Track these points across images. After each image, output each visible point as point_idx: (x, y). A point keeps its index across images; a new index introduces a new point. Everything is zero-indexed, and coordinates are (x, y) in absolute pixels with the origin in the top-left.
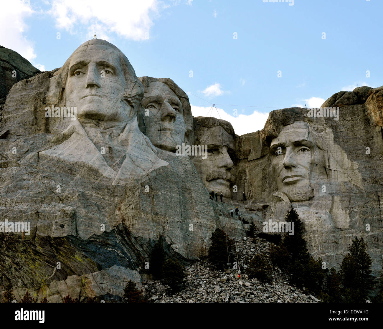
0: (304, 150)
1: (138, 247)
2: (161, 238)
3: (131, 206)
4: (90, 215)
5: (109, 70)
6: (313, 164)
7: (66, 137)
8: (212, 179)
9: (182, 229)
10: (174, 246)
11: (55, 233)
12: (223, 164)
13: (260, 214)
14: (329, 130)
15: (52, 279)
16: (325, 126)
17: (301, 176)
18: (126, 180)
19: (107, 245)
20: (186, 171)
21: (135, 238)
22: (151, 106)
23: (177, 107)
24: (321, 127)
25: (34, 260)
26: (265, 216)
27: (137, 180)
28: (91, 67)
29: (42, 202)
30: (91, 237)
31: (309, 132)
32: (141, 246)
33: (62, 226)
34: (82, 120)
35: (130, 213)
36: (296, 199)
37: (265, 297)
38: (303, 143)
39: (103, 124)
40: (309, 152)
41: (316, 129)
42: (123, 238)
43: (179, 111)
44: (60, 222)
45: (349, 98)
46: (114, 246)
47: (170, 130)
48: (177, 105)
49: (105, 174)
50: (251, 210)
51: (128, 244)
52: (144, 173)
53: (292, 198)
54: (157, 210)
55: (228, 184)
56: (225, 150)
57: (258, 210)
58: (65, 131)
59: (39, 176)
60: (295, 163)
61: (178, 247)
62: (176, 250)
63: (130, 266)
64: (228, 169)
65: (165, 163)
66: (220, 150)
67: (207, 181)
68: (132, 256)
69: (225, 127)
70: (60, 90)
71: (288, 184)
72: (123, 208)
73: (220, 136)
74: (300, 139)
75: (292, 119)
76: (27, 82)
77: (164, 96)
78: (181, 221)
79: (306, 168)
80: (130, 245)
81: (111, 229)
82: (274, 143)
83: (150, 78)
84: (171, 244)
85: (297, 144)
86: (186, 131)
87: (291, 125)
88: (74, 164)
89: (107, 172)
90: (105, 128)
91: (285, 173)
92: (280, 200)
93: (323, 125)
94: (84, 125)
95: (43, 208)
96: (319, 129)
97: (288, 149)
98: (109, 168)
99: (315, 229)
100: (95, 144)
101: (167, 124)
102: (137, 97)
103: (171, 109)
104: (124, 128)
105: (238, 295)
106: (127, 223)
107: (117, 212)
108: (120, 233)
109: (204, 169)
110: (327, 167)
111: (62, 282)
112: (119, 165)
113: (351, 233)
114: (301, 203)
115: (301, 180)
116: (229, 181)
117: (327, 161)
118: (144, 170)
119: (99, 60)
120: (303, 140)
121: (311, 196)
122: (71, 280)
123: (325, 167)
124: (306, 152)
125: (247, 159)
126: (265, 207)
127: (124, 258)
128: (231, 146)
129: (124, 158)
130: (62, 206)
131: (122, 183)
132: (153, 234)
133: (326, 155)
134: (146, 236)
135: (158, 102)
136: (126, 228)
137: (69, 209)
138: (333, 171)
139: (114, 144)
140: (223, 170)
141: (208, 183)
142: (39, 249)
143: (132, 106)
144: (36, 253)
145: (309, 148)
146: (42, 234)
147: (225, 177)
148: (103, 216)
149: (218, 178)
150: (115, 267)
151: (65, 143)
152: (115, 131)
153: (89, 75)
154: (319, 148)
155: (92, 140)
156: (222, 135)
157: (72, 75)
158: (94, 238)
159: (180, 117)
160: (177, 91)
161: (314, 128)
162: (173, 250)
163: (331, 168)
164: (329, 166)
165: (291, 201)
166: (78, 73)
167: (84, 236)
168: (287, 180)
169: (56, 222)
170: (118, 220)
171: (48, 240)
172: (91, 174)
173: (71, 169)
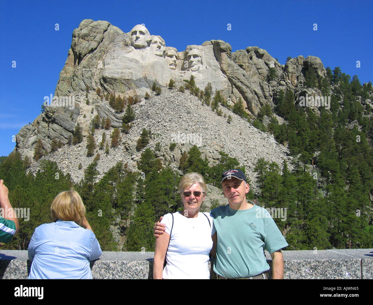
1: (149, 82)
2: (156, 80)
3: (148, 71)
4: (136, 73)
5: (142, 33)
6: (198, 61)
7: (130, 51)
8: (171, 65)
9: (161, 78)
11: (127, 78)
12: (174, 60)
13: (183, 74)
14: (203, 52)
15: (126, 90)
17: (195, 64)
18: (146, 64)
19: (141, 81)
20: (163, 62)
21: (149, 80)
22: (154, 43)
24: (201, 51)
25: (121, 85)
27: (149, 64)
28: (138, 33)
29: (124, 69)
31: (198, 52)
33: (129, 76)
35: (147, 73)
37: (183, 97)
40: (197, 58)
42: (145, 79)
43: (162, 45)
46: (143, 82)
47: (159, 50)
48: (161, 43)
49: (141, 62)
50: (181, 73)
52: (151, 62)
54: (155, 72)
55: (175, 66)
56: (174, 56)
58: (130, 50)
59: (123, 62)
60: (193, 60)
61: (160, 83)
63: (147, 87)
67: (170, 65)
68: (148, 85)
69: (175, 50)
70: (129, 38)
73: (173, 52)
74: (195, 54)
75: (193, 48)
77: (158, 41)
79: (196, 62)
80: (147, 82)
81: (142, 77)
82: (188, 55)
84: (158, 82)
86: (164, 50)
87: (193, 50)
88: (132, 59)
89: (141, 61)
90: (141, 49)
91: (191, 63)
92: (189, 71)
94: (135, 48)
95: (124, 71)
97: (192, 57)
99: (198, 79)
100: (138, 53)
102: (150, 41)
103: (160, 45)
104: (146, 49)
105: (176, 96)
106: (146, 76)
107: (144, 73)
109: (168, 61)
111: (129, 91)
112: (145, 60)
113: (207, 80)
114: (195, 72)
117: (202, 60)
119: (140, 30)
121: (198, 70)
122: (131, 90)
123: (202, 62)
126: (185, 72)
128: (176, 55)
129: (146, 58)
130: (128, 70)
131: (145, 65)
132: (153, 79)
133: (202, 58)
134: (151, 79)
135: (156, 42)
136: (146, 77)
137: (131, 71)
139: (144, 54)
140: (174, 62)
142: (122, 82)
143: (149, 44)
145: (197, 56)
146: (123, 78)
147: (174, 64)
148: (140, 73)
150: (143, 88)
151: (130, 53)
152: (144, 50)
153: (137, 35)
154: (200, 57)
158: (137, 79)
159: (162, 47)
160: (161, 39)
165: (192, 71)
166: (134, 34)
167: (134, 79)
168: (191, 65)
169: (127, 75)
170: (144, 75)
171: (125, 80)
172: (137, 62)
173: (131, 60)
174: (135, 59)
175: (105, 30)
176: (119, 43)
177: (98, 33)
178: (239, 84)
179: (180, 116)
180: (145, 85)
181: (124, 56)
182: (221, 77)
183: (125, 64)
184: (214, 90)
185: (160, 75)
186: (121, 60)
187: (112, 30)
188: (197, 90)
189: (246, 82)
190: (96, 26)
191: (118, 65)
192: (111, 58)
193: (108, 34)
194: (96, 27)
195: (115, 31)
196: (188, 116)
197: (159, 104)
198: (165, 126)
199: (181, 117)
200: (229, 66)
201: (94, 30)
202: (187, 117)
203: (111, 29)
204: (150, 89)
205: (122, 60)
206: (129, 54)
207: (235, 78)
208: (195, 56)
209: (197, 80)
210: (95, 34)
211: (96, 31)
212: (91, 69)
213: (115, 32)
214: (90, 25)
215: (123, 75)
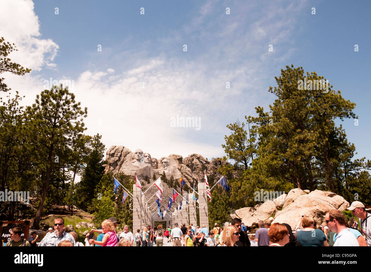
4: (138, 173)
5: (140, 153)
6: (167, 165)
8: (154, 166)
9: (150, 174)
19: (140, 177)
24: (168, 160)
27: (144, 168)
31: (166, 160)
34: (137, 160)
39: (139, 160)
42: (142, 175)
45: (172, 156)
58: (134, 161)
60: (165, 164)
61: (149, 177)
64: (156, 165)
65: (147, 165)
70: (134, 156)
72: (142, 172)
73: (155, 160)
75: (164, 159)
76: (129, 154)
80: (143, 177)
82: (161, 162)
89: (140, 167)
95: (132, 172)
100: (138, 163)
103: (148, 157)
109: (152, 165)
110: (169, 165)
126: (160, 170)
131: (142, 169)
132: (146, 175)
137: (135, 172)
153: (138, 154)
154: (168, 162)
157: (136, 154)
172: (138, 167)
173: (135, 167)
174: (137, 166)
175: (122, 150)
176: (129, 157)
177: (118, 152)
178: (187, 175)
182: (178, 172)
183: (132, 168)
184: (174, 179)
187: (125, 150)
188: (167, 179)
189: (190, 174)
190: (118, 149)
191: (129, 169)
192: (125, 165)
193: (123, 152)
195: (127, 151)
205: (131, 166)
206: (134, 163)
207: (184, 172)
208: (165, 162)
209: (167, 175)
210: (117, 153)
214: (115, 149)
215: (131, 174)
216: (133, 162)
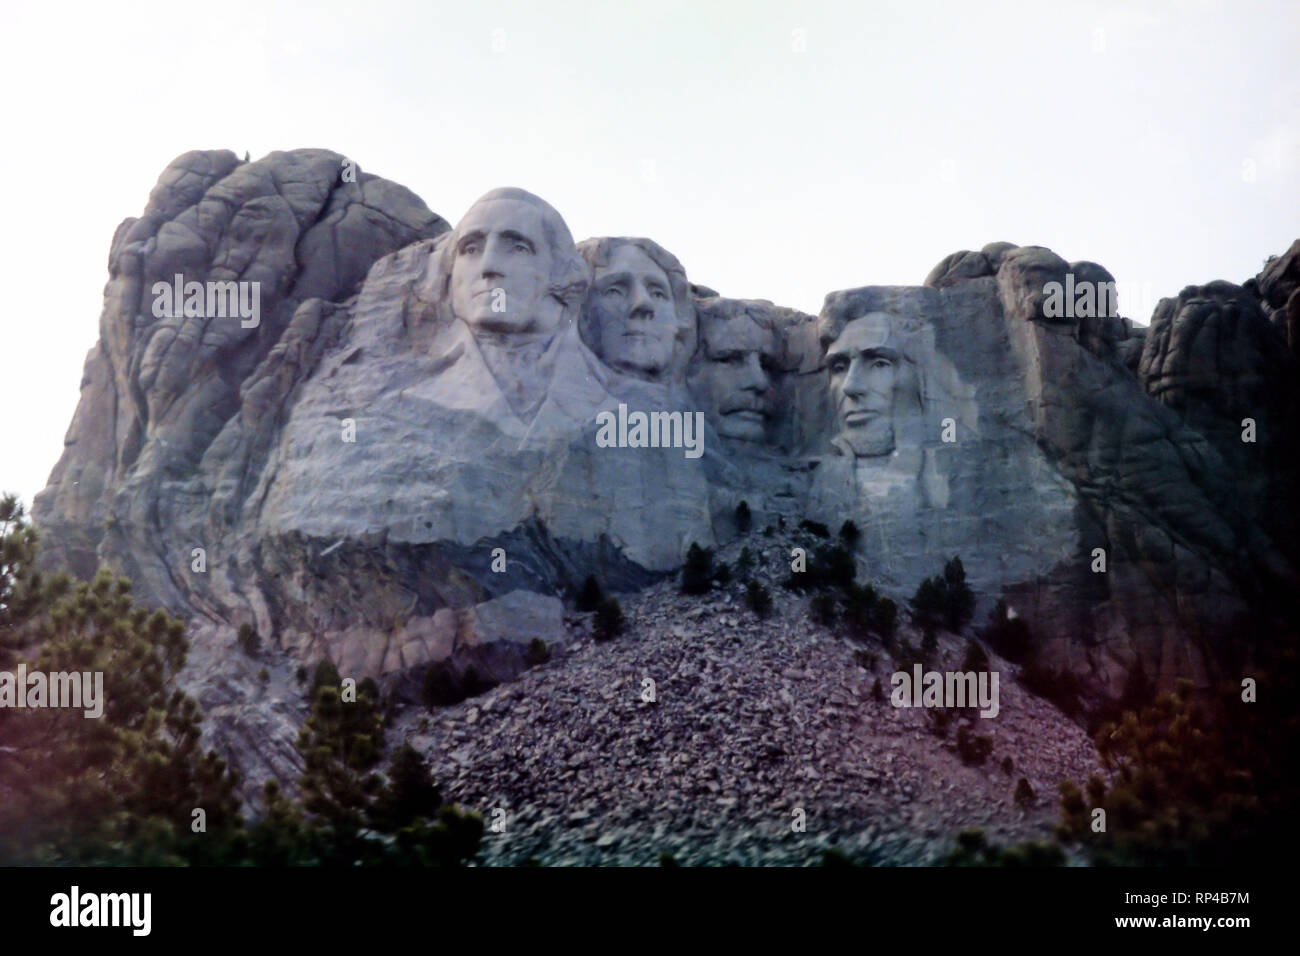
0: (882, 364)
1: (563, 558)
2: (603, 538)
3: (550, 487)
4: (478, 503)
5: (522, 244)
6: (895, 389)
7: (448, 363)
8: (730, 411)
9: (642, 520)
10: (626, 551)
11: (417, 538)
12: (749, 384)
13: (803, 477)
14: (929, 328)
15: (412, 614)
16: (921, 319)
17: (874, 411)
18: (543, 440)
21: (556, 540)
22: (613, 290)
23: (659, 290)
25: (383, 582)
26: (811, 481)
27: (562, 441)
28: (490, 242)
29: (401, 481)
30: (479, 542)
31: (891, 333)
32: (567, 553)
33: (429, 525)
34: (477, 332)
35: (547, 498)
36: (865, 452)
37: (757, 647)
38: (879, 352)
39: (513, 339)
40: (891, 368)
41: (904, 324)
42: (535, 542)
43: (666, 297)
44: (426, 516)
45: (971, 265)
46: (518, 556)
47: (643, 333)
48: (660, 286)
49: (508, 430)
50: (792, 470)
51: (542, 550)
53: (858, 451)
54: (598, 490)
55: (760, 417)
57: (803, 470)
58: (448, 351)
59: (398, 436)
60: (863, 387)
61: (635, 552)
62: (630, 558)
63: (545, 589)
64: (759, 392)
66: (746, 359)
67: (721, 414)
68: (549, 572)
69: (757, 316)
70: (443, 277)
71: (853, 425)
72: (535, 490)
73: (743, 333)
74: (873, 345)
75: (863, 309)
76: (396, 258)
77: (634, 272)
78: (641, 504)
79: (884, 396)
80: (545, 552)
81: (514, 526)
82: (833, 350)
83: (613, 240)
84: (620, 548)
85: (869, 355)
86: (676, 331)
87: (859, 320)
89: (511, 426)
90: (516, 346)
91: (848, 405)
92: (840, 453)
93: (917, 319)
94: (480, 340)
95: (400, 493)
96: (911, 325)
97: (854, 364)
98: (515, 420)
99: (886, 510)
100: (495, 376)
101: (637, 324)
102: (573, 288)
103: (646, 296)
104: (550, 343)
105: (711, 643)
106: (542, 515)
107: (526, 497)
108: (530, 532)
109: (715, 393)
110: (922, 395)
111: (427, 619)
112: (534, 412)
113: (949, 516)
114: (872, 460)
115: (875, 418)
116: (761, 412)
117: (922, 382)
118: (576, 420)
119: (504, 229)
120: (878, 349)
121: (891, 446)
122: (440, 616)
123: (919, 396)
124: (886, 369)
125: (797, 370)
127: (534, 575)
129: (543, 399)
130: (430, 489)
131: (535, 447)
132: (588, 531)
133: (920, 373)
134: (576, 536)
135: (624, 283)
136: (540, 524)
137: (442, 494)
138: (931, 402)
139: (529, 374)
140: (750, 395)
141: (722, 419)
142: (390, 563)
143: (565, 304)
144: (387, 570)
145: (891, 360)
146: (396, 539)
147: (753, 406)
148: (502, 504)
149: (740, 410)
150: (517, 593)
151: (447, 373)
152: (533, 350)
153: (489, 258)
154: (908, 359)
155: (490, 369)
156: (749, 330)
157: (463, 252)
158: (486, 543)
159: (665, 308)
160: (661, 261)
161: (901, 323)
162: (625, 557)
163: (928, 396)
164: (925, 393)
165: (858, 456)
166: (472, 251)
167: (464, 540)
168: (851, 418)
169: (420, 518)
170: (526, 512)
171: (404, 549)
172: (486, 430)
173: (449, 422)
174: (470, 415)
175: (312, 213)
176: (383, 304)
177: (261, 239)
178: (1155, 534)
179: (708, 779)
180: (529, 576)
181: (409, 392)
182: (1043, 489)
183: (407, 445)
185: (635, 502)
186: (386, 423)
187: (355, 211)
190: (254, 192)
191: (368, 457)
192: (326, 408)
193: (328, 237)
194: (254, 202)
195: (376, 215)
196: (760, 775)
197: (600, 699)
198: (604, 849)
199: (714, 786)
200: (1088, 420)
201: (237, 219)
202: (749, 787)
203: (350, 202)
204: (564, 599)
205: (392, 418)
206: (439, 379)
207: (1127, 495)
208: (875, 359)
209: (880, 522)
210: (246, 247)
211: (250, 230)
212: (209, 481)
213: (374, 222)
214: (211, 192)
215: (392, 520)
216: (425, 361)
